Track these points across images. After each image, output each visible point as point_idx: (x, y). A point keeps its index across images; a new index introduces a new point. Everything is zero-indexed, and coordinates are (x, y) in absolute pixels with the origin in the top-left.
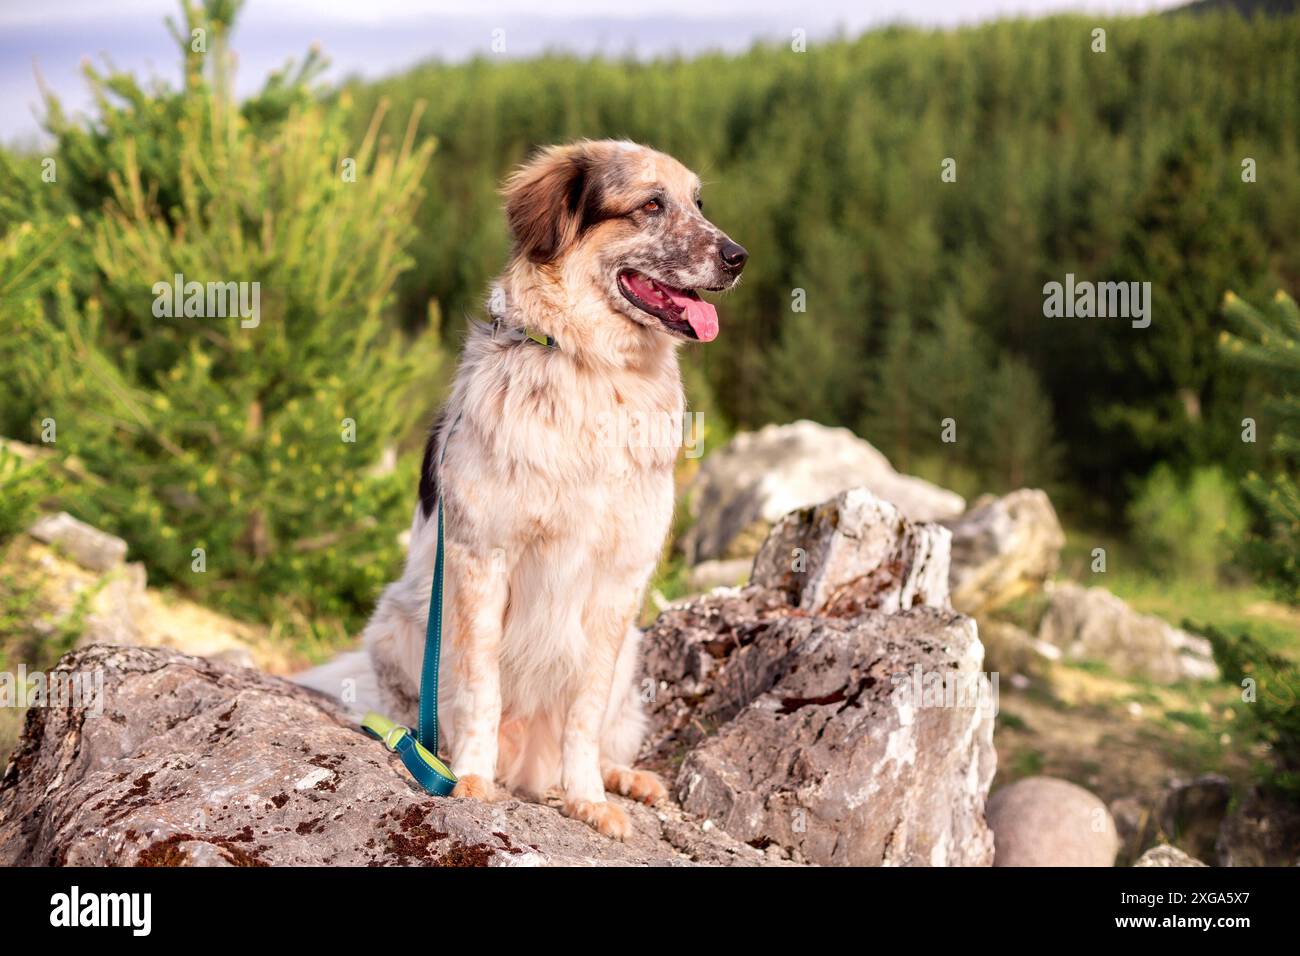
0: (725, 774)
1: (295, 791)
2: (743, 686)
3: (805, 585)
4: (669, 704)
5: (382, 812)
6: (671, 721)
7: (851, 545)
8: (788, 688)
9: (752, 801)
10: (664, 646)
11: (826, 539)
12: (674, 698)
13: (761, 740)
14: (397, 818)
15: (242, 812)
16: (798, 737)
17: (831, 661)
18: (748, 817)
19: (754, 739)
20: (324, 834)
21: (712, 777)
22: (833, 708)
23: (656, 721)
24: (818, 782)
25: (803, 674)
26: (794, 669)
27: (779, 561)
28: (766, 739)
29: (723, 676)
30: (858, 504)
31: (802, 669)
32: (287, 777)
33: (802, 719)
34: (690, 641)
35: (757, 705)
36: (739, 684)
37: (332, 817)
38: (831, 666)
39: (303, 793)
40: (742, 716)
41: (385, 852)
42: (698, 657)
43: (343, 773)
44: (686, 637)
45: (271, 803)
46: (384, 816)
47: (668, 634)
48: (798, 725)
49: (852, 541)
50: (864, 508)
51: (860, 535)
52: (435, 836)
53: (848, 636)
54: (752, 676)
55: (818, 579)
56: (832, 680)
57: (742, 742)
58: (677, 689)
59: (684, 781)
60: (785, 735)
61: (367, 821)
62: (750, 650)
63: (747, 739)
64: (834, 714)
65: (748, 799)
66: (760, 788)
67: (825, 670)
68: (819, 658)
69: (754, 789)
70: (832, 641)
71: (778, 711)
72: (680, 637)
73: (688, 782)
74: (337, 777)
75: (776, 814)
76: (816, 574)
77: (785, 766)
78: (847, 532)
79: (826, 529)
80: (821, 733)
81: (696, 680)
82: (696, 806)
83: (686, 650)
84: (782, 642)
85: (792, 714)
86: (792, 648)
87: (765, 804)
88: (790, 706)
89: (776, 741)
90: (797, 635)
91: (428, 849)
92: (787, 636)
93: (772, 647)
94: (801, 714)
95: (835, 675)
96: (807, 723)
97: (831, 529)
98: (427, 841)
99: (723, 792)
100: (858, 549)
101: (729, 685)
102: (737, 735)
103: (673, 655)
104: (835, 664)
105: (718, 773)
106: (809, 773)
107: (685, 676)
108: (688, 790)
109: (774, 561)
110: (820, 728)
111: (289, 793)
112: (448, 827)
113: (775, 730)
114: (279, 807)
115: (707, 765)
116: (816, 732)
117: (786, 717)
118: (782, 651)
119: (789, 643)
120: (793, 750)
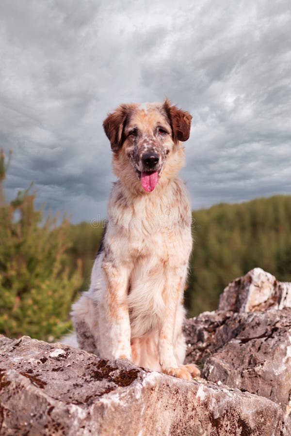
0: (223, 364)
1: (50, 357)
2: (222, 340)
3: (240, 307)
4: (193, 352)
5: (88, 363)
6: (194, 358)
7: (257, 290)
8: (243, 336)
9: (236, 374)
10: (188, 332)
11: (247, 288)
12: (194, 350)
13: (235, 353)
14: (95, 365)
15: (28, 365)
16: (250, 351)
17: (258, 324)
18: (235, 380)
19: (233, 353)
20: (64, 371)
21: (218, 366)
22: (263, 339)
23: (188, 359)
24: (262, 364)
25: (248, 330)
26: (244, 329)
27: (229, 300)
28: (237, 352)
29: (214, 338)
30: (258, 273)
31: (247, 328)
32: (46, 353)
33: (251, 344)
34: (198, 328)
35: (231, 342)
36: (221, 340)
37: (66, 366)
38: (259, 326)
39: (54, 358)
40: (226, 346)
41: (90, 378)
42: (203, 333)
43: (69, 353)
44: (196, 327)
45: (39, 361)
46: (89, 364)
47: (189, 327)
48: (250, 347)
49: (258, 288)
50: (261, 275)
51: (260, 286)
52: (112, 370)
53: (264, 315)
54: (226, 336)
55: (246, 303)
56: (260, 330)
57: (228, 354)
58: (195, 346)
59: (207, 370)
60: (245, 351)
61: (82, 367)
62: (224, 327)
63: (230, 353)
64: (263, 341)
65: (234, 373)
66: (238, 369)
67: (257, 328)
68: (254, 323)
69: (236, 369)
70: (258, 317)
71: (240, 343)
72: (194, 328)
73: (208, 369)
74: (67, 354)
75: (246, 379)
76: (245, 302)
77: (247, 361)
78: (256, 284)
79: (247, 285)
80: (259, 349)
81: (203, 342)
82: (212, 378)
83: (197, 332)
84: (237, 322)
85: (247, 343)
86: (241, 323)
87: (241, 375)
88: (244, 341)
89: (242, 352)
90: (243, 318)
91: (110, 375)
92: (239, 319)
93: (233, 324)
94: (250, 343)
95: (261, 329)
96: (253, 346)
97: (249, 284)
98: (109, 372)
99: (224, 372)
100: (260, 291)
101: (217, 341)
102: (225, 352)
103: (192, 335)
104: (261, 325)
105: (221, 364)
106: (258, 362)
107: (198, 342)
108: (209, 372)
109: (227, 300)
110: (259, 346)
111: (48, 357)
112: (118, 365)
113: (240, 349)
114: (43, 363)
115: (215, 361)
116: (257, 348)
117: (244, 345)
118: (237, 325)
119: (240, 321)
120: (249, 355)
